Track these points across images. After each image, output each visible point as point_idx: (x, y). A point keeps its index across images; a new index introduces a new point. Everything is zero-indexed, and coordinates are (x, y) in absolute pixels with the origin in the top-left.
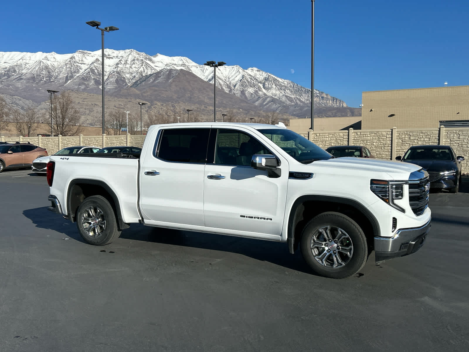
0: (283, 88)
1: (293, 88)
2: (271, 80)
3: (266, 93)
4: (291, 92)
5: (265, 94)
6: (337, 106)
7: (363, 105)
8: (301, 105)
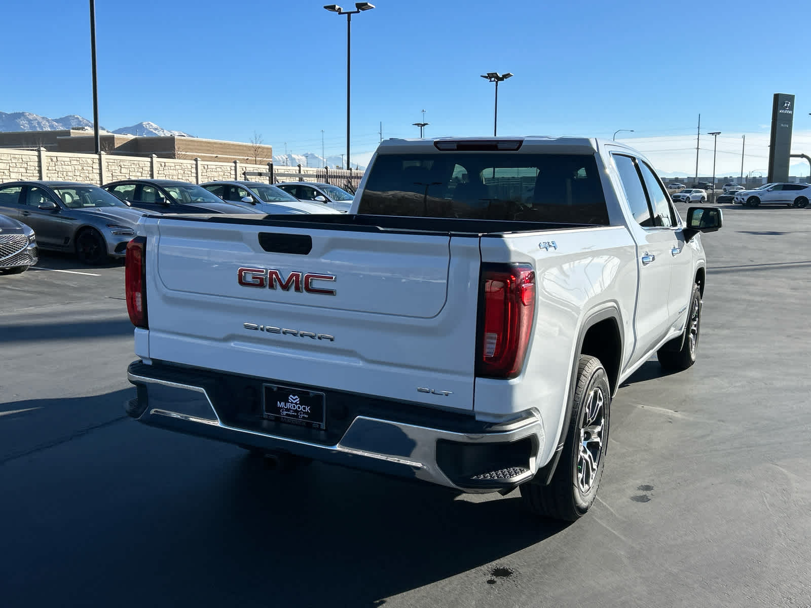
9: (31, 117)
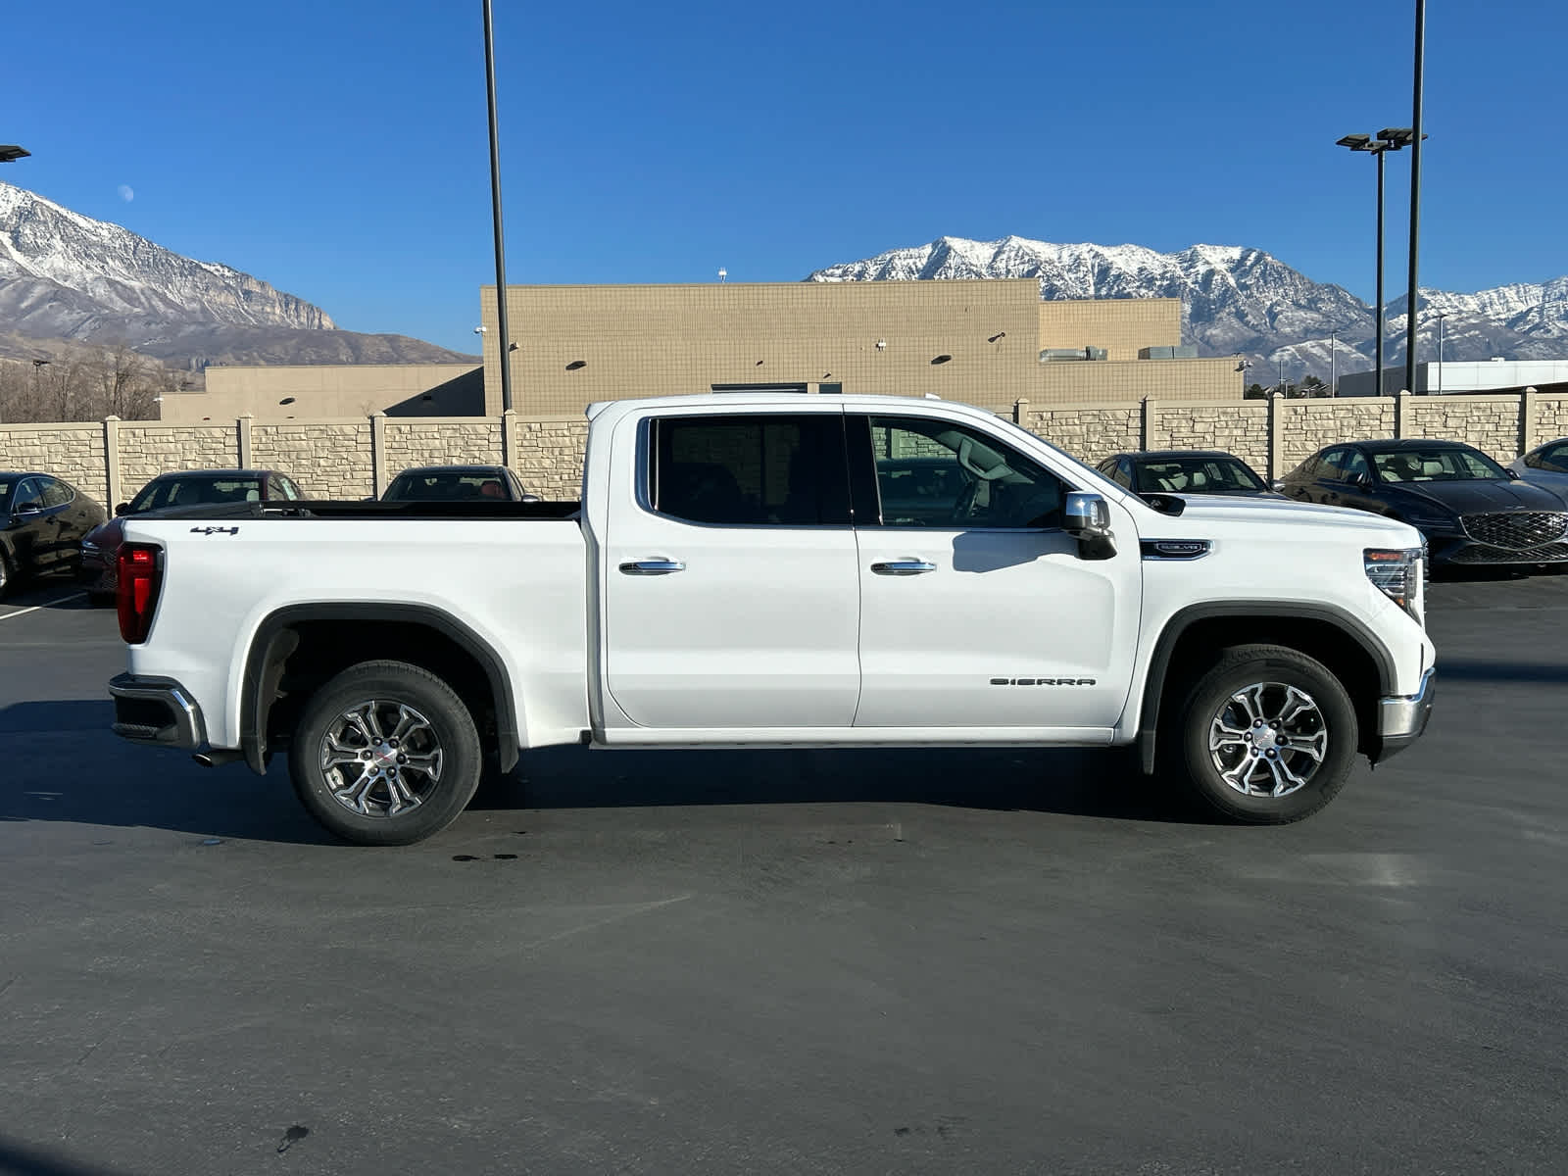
0: (94, 251)
1: (134, 253)
2: (42, 219)
3: (30, 267)
4: (129, 267)
5: (21, 270)
6: (301, 324)
7: (484, 329)
8: (171, 317)
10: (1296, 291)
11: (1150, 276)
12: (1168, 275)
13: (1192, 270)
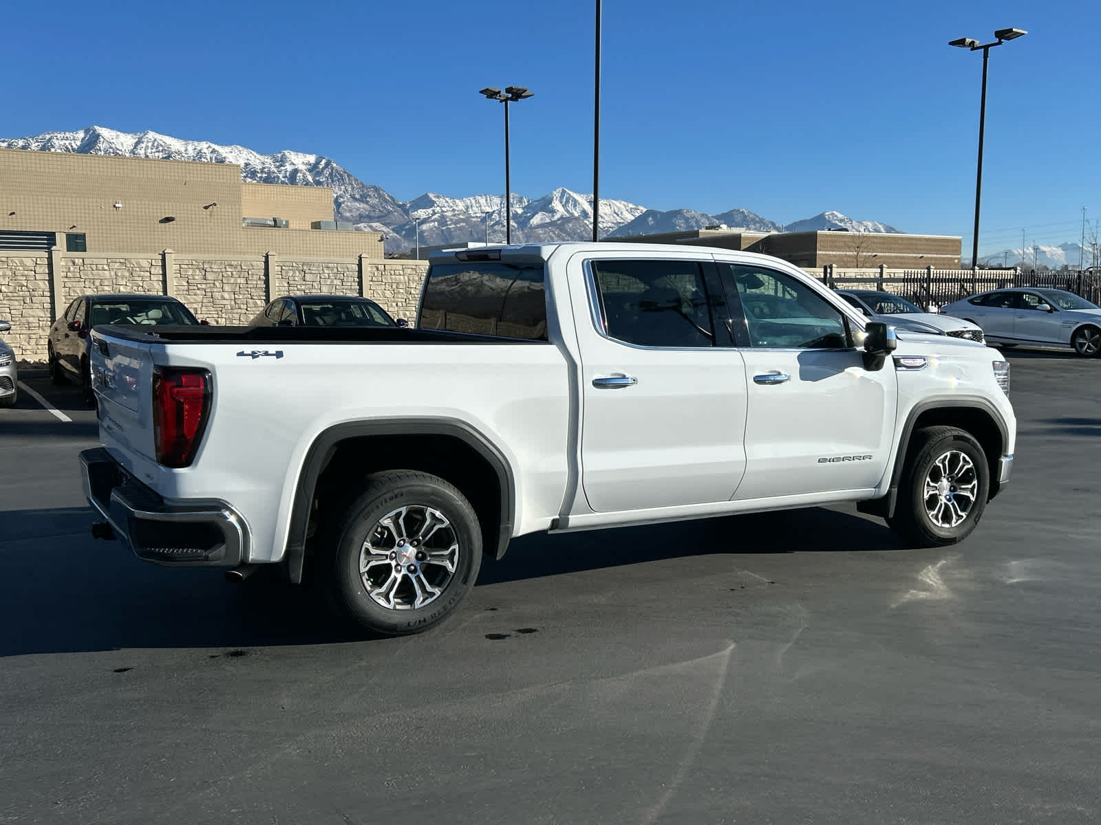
9: (688, 215)
10: (353, 188)
11: (253, 170)
12: (266, 170)
13: (282, 168)
